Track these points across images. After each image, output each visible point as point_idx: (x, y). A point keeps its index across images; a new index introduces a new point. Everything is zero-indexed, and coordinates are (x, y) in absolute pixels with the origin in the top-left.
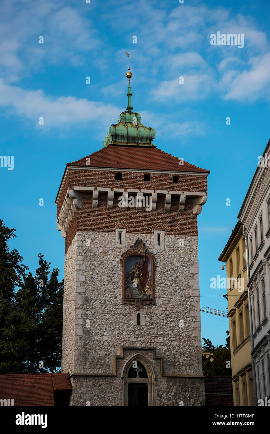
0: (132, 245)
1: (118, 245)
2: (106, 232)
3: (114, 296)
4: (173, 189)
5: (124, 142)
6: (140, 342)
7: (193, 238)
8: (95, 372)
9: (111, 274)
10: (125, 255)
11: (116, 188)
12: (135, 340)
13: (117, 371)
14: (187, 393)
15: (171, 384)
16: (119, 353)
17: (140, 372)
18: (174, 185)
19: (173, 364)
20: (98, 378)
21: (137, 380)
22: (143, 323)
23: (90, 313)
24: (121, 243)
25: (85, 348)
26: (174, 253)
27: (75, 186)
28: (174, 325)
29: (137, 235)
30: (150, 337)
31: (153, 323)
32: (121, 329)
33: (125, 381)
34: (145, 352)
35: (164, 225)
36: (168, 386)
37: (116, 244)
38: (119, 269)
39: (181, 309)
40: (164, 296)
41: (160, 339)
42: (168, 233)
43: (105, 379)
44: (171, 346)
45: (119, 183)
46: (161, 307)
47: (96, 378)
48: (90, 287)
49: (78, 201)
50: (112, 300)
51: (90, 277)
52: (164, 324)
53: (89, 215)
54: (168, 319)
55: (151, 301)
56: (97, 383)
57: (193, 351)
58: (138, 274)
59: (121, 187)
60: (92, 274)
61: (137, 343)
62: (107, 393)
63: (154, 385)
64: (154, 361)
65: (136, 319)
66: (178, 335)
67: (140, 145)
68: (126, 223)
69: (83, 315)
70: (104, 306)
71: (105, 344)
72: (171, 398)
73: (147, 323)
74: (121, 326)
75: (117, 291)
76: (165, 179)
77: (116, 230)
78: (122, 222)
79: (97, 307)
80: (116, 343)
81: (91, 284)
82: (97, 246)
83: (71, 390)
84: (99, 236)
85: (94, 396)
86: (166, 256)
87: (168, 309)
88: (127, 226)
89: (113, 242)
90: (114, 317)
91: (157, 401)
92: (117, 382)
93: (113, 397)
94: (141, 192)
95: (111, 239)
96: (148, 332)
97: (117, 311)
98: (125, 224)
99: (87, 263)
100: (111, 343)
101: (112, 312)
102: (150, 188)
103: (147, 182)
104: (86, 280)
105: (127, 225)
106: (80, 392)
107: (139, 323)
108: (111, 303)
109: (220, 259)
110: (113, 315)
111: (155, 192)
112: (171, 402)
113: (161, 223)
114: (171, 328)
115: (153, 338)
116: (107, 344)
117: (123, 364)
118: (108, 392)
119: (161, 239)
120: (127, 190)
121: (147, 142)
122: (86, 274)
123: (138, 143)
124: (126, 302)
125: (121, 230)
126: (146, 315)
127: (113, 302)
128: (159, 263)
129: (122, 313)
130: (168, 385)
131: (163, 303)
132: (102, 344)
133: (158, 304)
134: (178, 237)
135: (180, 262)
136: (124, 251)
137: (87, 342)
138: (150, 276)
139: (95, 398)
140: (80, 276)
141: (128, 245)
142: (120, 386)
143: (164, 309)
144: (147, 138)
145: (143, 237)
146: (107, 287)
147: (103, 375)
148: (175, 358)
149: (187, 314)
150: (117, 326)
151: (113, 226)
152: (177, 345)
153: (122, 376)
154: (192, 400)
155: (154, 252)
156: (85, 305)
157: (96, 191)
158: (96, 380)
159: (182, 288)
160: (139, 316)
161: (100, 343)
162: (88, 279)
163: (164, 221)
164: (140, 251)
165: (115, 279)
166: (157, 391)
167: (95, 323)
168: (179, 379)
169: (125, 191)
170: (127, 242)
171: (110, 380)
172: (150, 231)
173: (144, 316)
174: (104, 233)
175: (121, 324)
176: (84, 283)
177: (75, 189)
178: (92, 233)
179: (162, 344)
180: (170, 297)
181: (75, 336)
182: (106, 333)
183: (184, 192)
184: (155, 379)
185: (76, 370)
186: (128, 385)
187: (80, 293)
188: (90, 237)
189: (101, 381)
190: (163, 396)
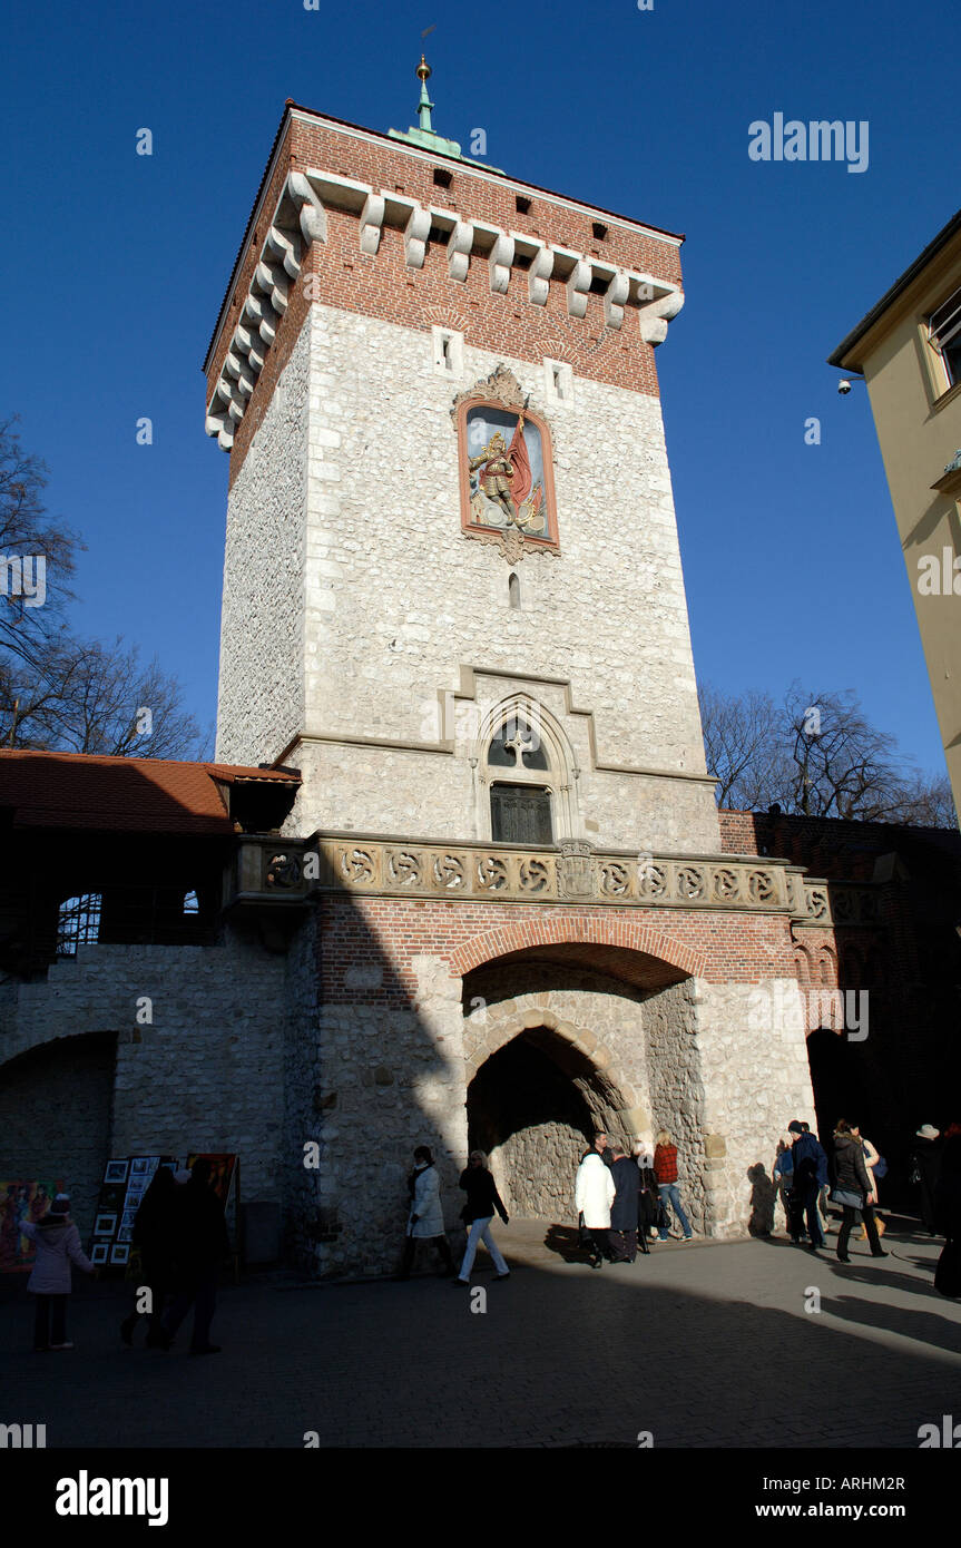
0: (484, 377)
1: (441, 370)
2: (404, 325)
3: (434, 509)
4: (595, 253)
6: (521, 660)
7: (649, 402)
8: (383, 734)
9: (423, 445)
10: (465, 399)
11: (437, 206)
12: (508, 650)
14: (671, 822)
15: (623, 792)
16: (456, 686)
18: (599, 245)
19: (624, 735)
20: (391, 753)
21: (519, 773)
22: (526, 604)
23: (358, 547)
24: (449, 366)
25: (343, 652)
26: (602, 427)
27: (310, 167)
28: (618, 624)
29: (495, 356)
30: (549, 648)
32: (461, 612)
33: (483, 771)
34: (540, 689)
35: (569, 349)
36: (617, 797)
37: (437, 368)
38: (448, 436)
40: (584, 537)
41: (581, 659)
42: (581, 371)
43: (416, 760)
46: (578, 566)
47: (386, 754)
48: (357, 469)
50: (428, 521)
51: (355, 439)
52: (591, 617)
53: (351, 267)
54: (601, 605)
55: (544, 543)
57: (677, 703)
58: (504, 464)
59: (453, 207)
60: (361, 433)
61: (511, 659)
62: (423, 804)
63: (574, 791)
64: (570, 718)
65: (504, 588)
66: (632, 654)
68: (463, 318)
69: (336, 551)
70: (405, 534)
71: (409, 649)
72: (627, 836)
73: (539, 606)
74: (460, 604)
75: (442, 497)
76: (572, 223)
77: (435, 328)
78: (450, 310)
79: (379, 533)
80: (446, 653)
81: (360, 462)
82: (377, 357)
84: (384, 332)
85: (382, 811)
86: (581, 432)
87: (598, 575)
88: (467, 325)
89: (425, 358)
90: (438, 572)
92: (457, 771)
93: (445, 819)
94: (508, 235)
95: (419, 350)
96: (545, 634)
97: (444, 557)
98: (459, 319)
99: (344, 398)
100: (429, 651)
101: (432, 556)
102: (535, 233)
103: (523, 216)
104: (342, 445)
105: (466, 322)
106: (330, 792)
107: (514, 602)
108: (424, 529)
109: (835, 359)
110: (434, 565)
111: (547, 247)
113: (562, 343)
114: (611, 631)
115: (561, 651)
116: (416, 650)
118: (429, 804)
119: (563, 384)
120: (469, 220)
122: (343, 428)
124: (473, 534)
125: (445, 332)
126: (535, 583)
127: (432, 528)
128: (562, 445)
129: (460, 565)
130: (616, 794)
131: (583, 558)
132: (401, 648)
133: (568, 557)
134: (608, 390)
135: (620, 453)
136: (462, 388)
137: (349, 636)
138: (534, 479)
140: (322, 430)
141: (472, 377)
142: (466, 786)
143: (587, 573)
145: (514, 365)
146: (410, 479)
147: (411, 744)
148: (627, 718)
149: (649, 598)
150: (448, 602)
151: (424, 316)
152: (631, 680)
153: (472, 755)
155: (549, 412)
156: (341, 522)
157: (376, 197)
158: (384, 756)
159: (632, 525)
160: (513, 577)
161: (394, 644)
162: (349, 445)
163: (569, 340)
164: (505, 397)
165: (437, 464)
166: (583, 812)
167: (377, 583)
168: (646, 781)
169: (465, 221)
170: (465, 368)
171: (433, 762)
172: (533, 357)
173: (528, 583)
174: (398, 329)
175: (460, 597)
176: (336, 455)
177: (308, 174)
178: (359, 318)
179: (588, 673)
180: (602, 543)
181: (308, 613)
182: (411, 617)
183: (625, 269)
184: (577, 773)
185: (314, 722)
186: (491, 788)
187: (323, 482)
188: (354, 329)
189: (403, 765)
190: (602, 826)
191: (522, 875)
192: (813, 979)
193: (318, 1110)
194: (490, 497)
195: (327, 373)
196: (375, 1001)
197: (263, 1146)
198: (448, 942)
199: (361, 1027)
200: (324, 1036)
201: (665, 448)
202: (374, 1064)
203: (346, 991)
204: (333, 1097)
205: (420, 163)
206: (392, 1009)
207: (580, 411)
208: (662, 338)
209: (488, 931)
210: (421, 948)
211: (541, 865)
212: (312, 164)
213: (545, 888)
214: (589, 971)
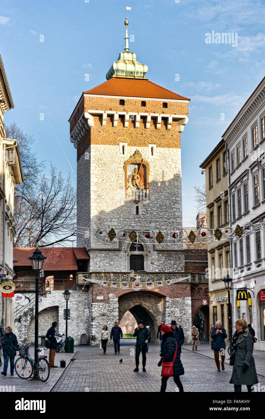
0: (132, 155)
2: (113, 145)
3: (119, 193)
4: (163, 112)
5: (124, 76)
6: (138, 227)
7: (177, 150)
8: (107, 247)
9: (117, 177)
10: (126, 162)
11: (120, 111)
12: (135, 225)
13: (122, 247)
14: (172, 261)
15: (160, 255)
17: (138, 247)
18: (164, 109)
21: (137, 253)
22: (140, 213)
23: (102, 205)
24: (123, 154)
27: (89, 109)
28: (163, 214)
29: (135, 147)
30: (145, 223)
31: (147, 213)
32: (125, 217)
33: (128, 253)
35: (156, 140)
37: (120, 154)
38: (123, 173)
39: (168, 202)
40: (156, 193)
41: (153, 224)
42: (159, 146)
43: (113, 252)
44: (161, 229)
45: (121, 107)
46: (154, 201)
47: (107, 251)
48: (101, 186)
49: (91, 121)
50: (118, 196)
51: (101, 179)
52: (156, 214)
53: (100, 132)
54: (159, 210)
56: (108, 255)
58: (137, 177)
59: (124, 110)
60: (102, 177)
61: (136, 227)
62: (115, 261)
63: (149, 256)
65: (135, 210)
66: (166, 221)
67: (136, 78)
68: (127, 138)
69: (96, 207)
70: (112, 200)
71: (113, 227)
72: (161, 265)
73: (143, 213)
74: (124, 215)
76: (157, 105)
77: (120, 143)
78: (124, 137)
79: (106, 201)
80: (121, 227)
81: (102, 184)
82: (106, 155)
83: (89, 260)
84: (108, 148)
85: (106, 263)
86: (157, 164)
87: (159, 203)
88: (128, 140)
90: (119, 208)
91: (150, 267)
92: (122, 254)
93: (119, 264)
94: (139, 115)
95: (116, 151)
96: (144, 219)
97: (121, 204)
99: (98, 169)
101: (118, 205)
102: (146, 111)
103: (143, 107)
104: (98, 181)
106: (96, 260)
107: (137, 213)
109: (201, 167)
111: (149, 115)
112: (160, 267)
113: (154, 139)
114: (161, 216)
116: (115, 227)
119: (153, 151)
120: (128, 113)
121: (141, 76)
122: (99, 177)
123: (134, 76)
124: (128, 198)
125: (123, 144)
126: (143, 207)
127: (118, 198)
128: (152, 169)
129: (125, 206)
130: (159, 256)
131: (156, 199)
132: (111, 227)
133: (151, 199)
134: (166, 150)
135: (168, 168)
136: (125, 159)
137: (100, 226)
139: (107, 265)
140: (93, 178)
141: (129, 156)
142: (124, 257)
143: (156, 202)
144: (141, 73)
145: (140, 149)
146: (114, 186)
147: (112, 249)
149: (172, 206)
150: (122, 215)
151: (118, 141)
153: (125, 250)
154: (175, 266)
155: (149, 161)
156: (98, 200)
157: (105, 113)
158: (107, 252)
159: (169, 187)
160: (137, 208)
161: (109, 227)
162: (100, 181)
163: (156, 137)
164: (138, 160)
165: (120, 181)
166: (150, 260)
168: (166, 252)
169: (127, 114)
170: (128, 153)
171: (117, 253)
172: (145, 145)
173: (141, 207)
174: (111, 146)
175: (124, 213)
176: (97, 184)
177: (89, 112)
178: (102, 146)
179: (154, 228)
180: (160, 194)
181: (91, 222)
182: (113, 220)
183: (171, 115)
184: (149, 252)
185: (93, 246)
186: (130, 256)
187: (94, 191)
188: (101, 149)
189: (111, 253)
190: (155, 263)
191: (131, 278)
192: (203, 295)
193: (92, 320)
194: (134, 186)
195: (95, 163)
196: (102, 302)
197: (85, 326)
198: (116, 291)
199: (99, 306)
200: (93, 308)
201: (181, 163)
202: (102, 312)
203: (97, 300)
204: (94, 318)
205: (116, 99)
206: (105, 303)
207: (158, 158)
208: (182, 131)
210: (110, 292)
211: (135, 276)
214: (150, 294)
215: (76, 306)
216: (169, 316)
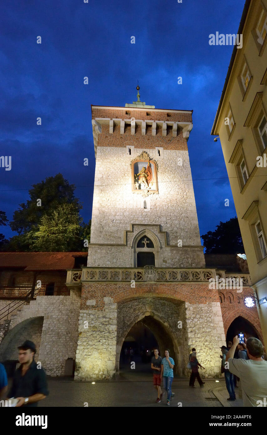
0: (139, 155)
4: (167, 120)
6: (146, 221)
7: (185, 152)
8: (109, 242)
10: (133, 161)
12: (143, 219)
13: (127, 242)
16: (129, 228)
17: (147, 244)
18: (169, 118)
19: (175, 237)
20: (110, 247)
21: (145, 249)
22: (148, 207)
23: (105, 199)
24: (130, 154)
25: (101, 224)
26: (171, 161)
28: (174, 209)
29: (142, 149)
30: (154, 217)
31: (157, 207)
33: (135, 250)
34: (152, 227)
35: (162, 144)
36: (173, 253)
37: (127, 155)
38: (129, 170)
39: (179, 197)
40: (165, 189)
41: (163, 219)
42: (166, 148)
43: (116, 248)
44: (173, 224)
45: (127, 116)
46: (163, 196)
47: (109, 247)
48: (106, 182)
49: (99, 128)
52: (167, 208)
53: (107, 137)
54: (170, 204)
56: (110, 251)
57: (192, 227)
58: (144, 174)
59: (130, 118)
61: (144, 221)
62: (118, 259)
63: (160, 253)
64: (159, 234)
65: (143, 204)
69: (99, 201)
71: (117, 221)
72: (175, 264)
73: (152, 207)
76: (161, 114)
77: (127, 146)
78: (131, 141)
80: (127, 221)
81: (107, 180)
83: (87, 256)
84: (114, 149)
85: (107, 261)
86: (165, 163)
88: (135, 144)
89: (124, 153)
91: (163, 266)
92: (127, 250)
93: (124, 262)
94: (144, 121)
96: (154, 214)
97: (127, 199)
98: (133, 143)
99: (104, 166)
100: (122, 221)
102: (151, 119)
103: (148, 116)
104: (102, 177)
106: (95, 257)
107: (145, 207)
108: (122, 193)
110: (124, 201)
111: (154, 122)
112: (175, 267)
113: (160, 143)
114: (172, 211)
115: (157, 217)
116: (119, 221)
117: (132, 236)
118: (120, 259)
119: (160, 153)
122: (103, 173)
124: (134, 192)
125: (129, 147)
127: (124, 192)
128: (160, 167)
129: (131, 200)
131: (165, 194)
132: (115, 222)
133: (160, 194)
134: (173, 152)
136: (132, 159)
137: (102, 220)
138: (153, 176)
139: (109, 263)
140: (98, 174)
141: (136, 156)
142: (130, 254)
143: (166, 197)
145: (147, 150)
147: (116, 244)
148: (177, 233)
151: (124, 144)
152: (178, 223)
153: (131, 246)
155: (156, 160)
156: (101, 194)
157: (111, 121)
160: (145, 202)
161: (113, 221)
164: (145, 159)
165: (126, 177)
166: (162, 258)
171: (121, 248)
172: (152, 147)
173: (149, 202)
174: (118, 148)
177: (96, 120)
178: (108, 148)
179: (165, 222)
180: (170, 189)
181: (92, 216)
182: (117, 214)
183: (176, 122)
184: (161, 248)
186: (137, 254)
187: (98, 186)
188: (107, 150)
189: (114, 249)
190: (168, 262)
191: (135, 275)
196: (94, 309)
198: (114, 293)
199: (89, 315)
201: (189, 163)
202: (92, 325)
203: (86, 306)
204: (81, 333)
205: (122, 110)
206: (98, 311)
207: (165, 158)
208: (188, 136)
209: (124, 290)
210: (106, 295)
211: (140, 273)
212: (97, 117)
213: (141, 279)
215: (67, 316)
216: (191, 332)
